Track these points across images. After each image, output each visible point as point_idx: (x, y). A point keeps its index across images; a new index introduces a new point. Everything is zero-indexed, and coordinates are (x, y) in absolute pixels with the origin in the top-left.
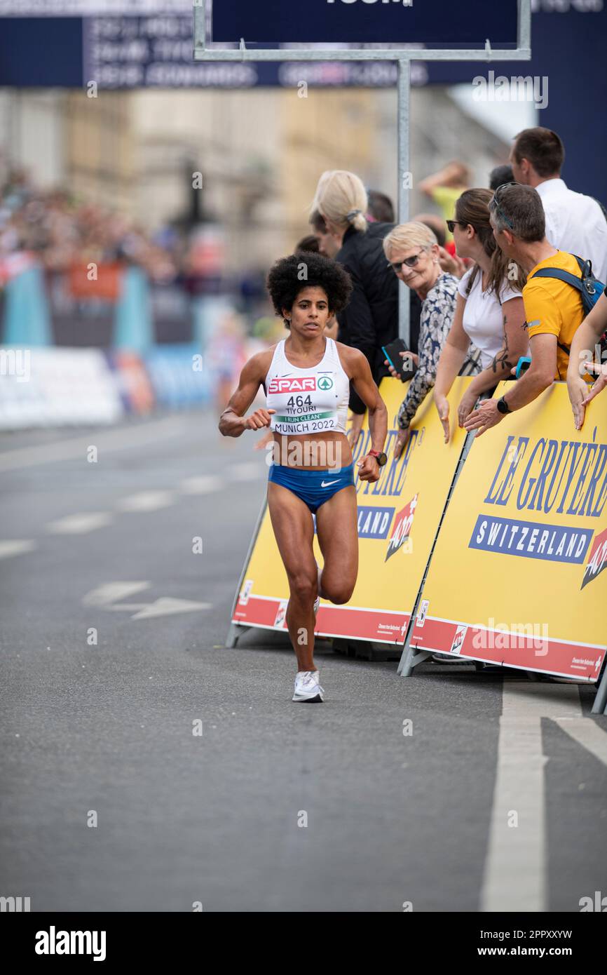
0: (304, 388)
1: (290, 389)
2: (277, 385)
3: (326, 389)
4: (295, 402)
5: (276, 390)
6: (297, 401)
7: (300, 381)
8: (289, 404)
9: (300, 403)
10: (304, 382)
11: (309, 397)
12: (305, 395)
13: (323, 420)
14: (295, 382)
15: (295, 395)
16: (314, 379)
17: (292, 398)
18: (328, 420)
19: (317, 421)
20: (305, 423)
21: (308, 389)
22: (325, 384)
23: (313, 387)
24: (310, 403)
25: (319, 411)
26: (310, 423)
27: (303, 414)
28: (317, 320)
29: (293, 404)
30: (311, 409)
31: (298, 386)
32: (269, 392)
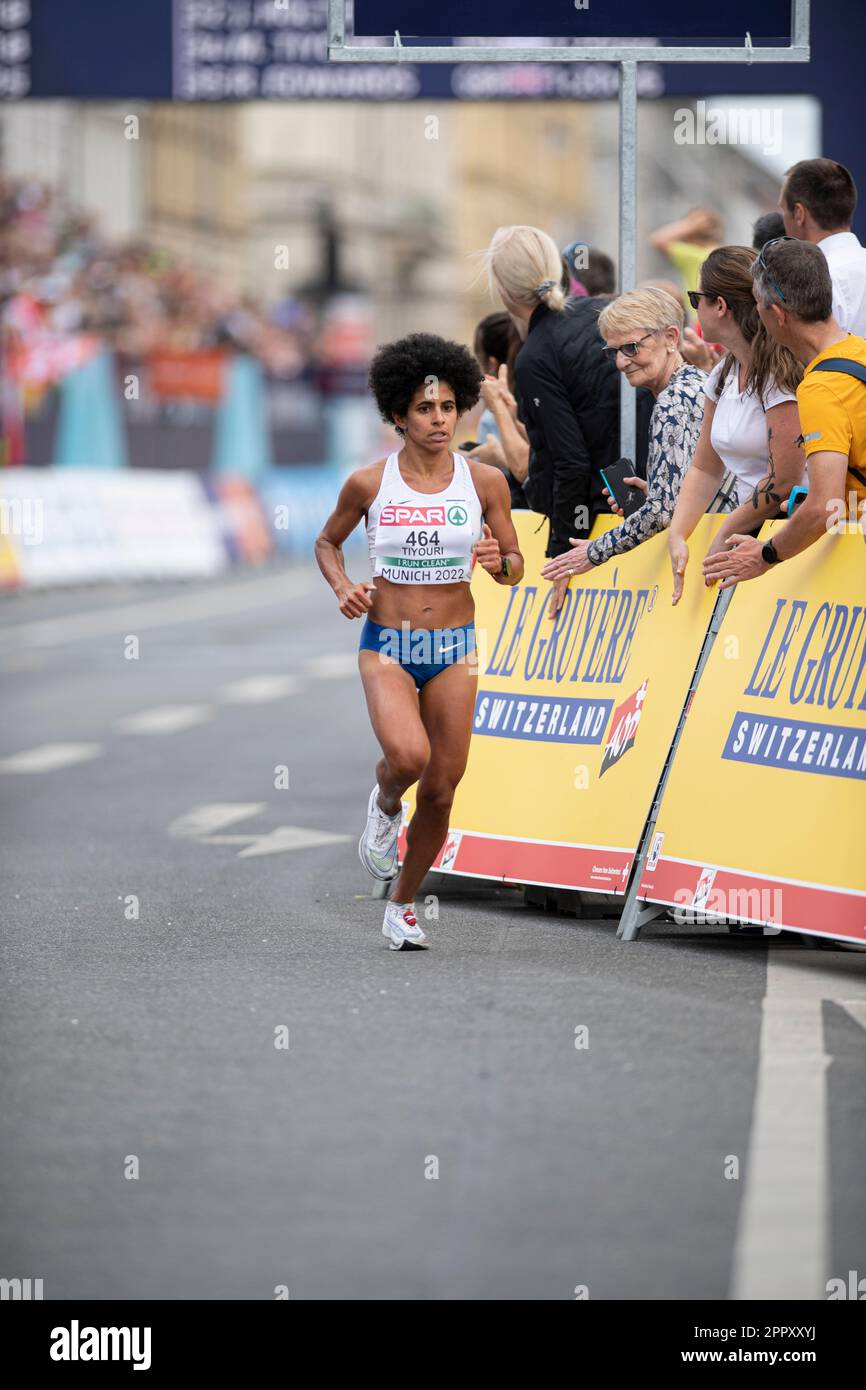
0: (429, 521)
1: (411, 521)
2: (394, 514)
3: (458, 524)
4: (416, 539)
5: (391, 521)
6: (420, 538)
7: (424, 511)
8: (408, 541)
9: (423, 541)
10: (429, 512)
11: (436, 534)
12: (430, 530)
13: (450, 568)
14: (417, 512)
15: (417, 530)
16: (442, 509)
17: (413, 534)
18: (457, 568)
19: (442, 569)
20: (426, 570)
21: (435, 522)
22: (458, 516)
23: (441, 521)
24: (437, 542)
25: (447, 555)
26: (433, 570)
27: (426, 557)
28: (444, 428)
29: (414, 542)
30: (437, 550)
31: (422, 518)
32: (382, 524)
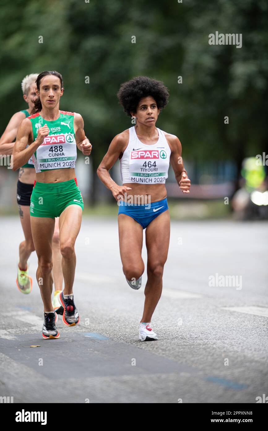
0: (152, 157)
1: (145, 157)
2: (138, 154)
3: (164, 158)
4: (147, 165)
5: (137, 157)
6: (148, 164)
7: (150, 152)
8: (143, 166)
9: (150, 166)
10: (152, 153)
11: (155, 162)
12: (153, 161)
13: (160, 177)
14: (148, 152)
15: (147, 161)
16: (158, 151)
17: (145, 162)
18: (163, 177)
19: (157, 177)
20: (150, 178)
21: (155, 157)
22: (163, 155)
23: (157, 157)
24: (155, 166)
25: (159, 171)
26: (153, 178)
27: (150, 172)
28: (152, 115)
29: (146, 166)
30: (155, 170)
31: (149, 155)
32: (132, 159)
